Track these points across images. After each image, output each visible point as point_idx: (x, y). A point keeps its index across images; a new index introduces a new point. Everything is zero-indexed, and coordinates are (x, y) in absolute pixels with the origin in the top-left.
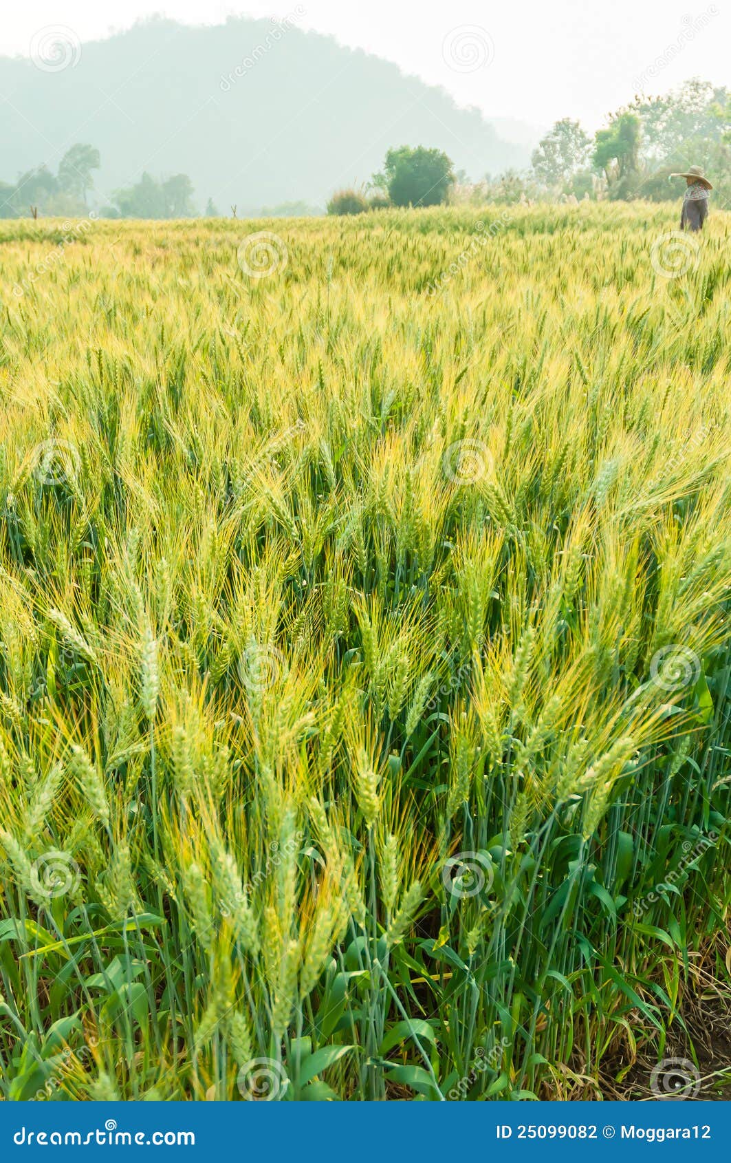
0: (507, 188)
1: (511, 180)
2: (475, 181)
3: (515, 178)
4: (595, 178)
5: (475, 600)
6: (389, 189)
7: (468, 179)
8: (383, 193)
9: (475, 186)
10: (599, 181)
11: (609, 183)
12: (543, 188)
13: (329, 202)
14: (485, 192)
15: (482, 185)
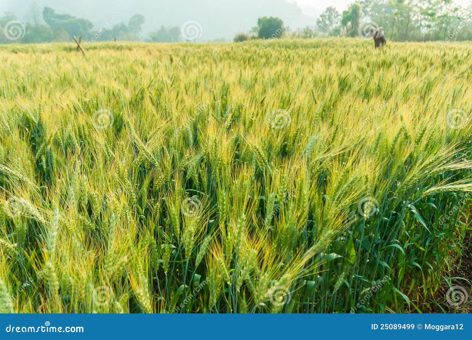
0: (306, 33)
1: (308, 30)
2: (293, 30)
3: (309, 30)
4: (342, 29)
5: (223, 199)
6: (259, 32)
7: (291, 30)
8: (256, 34)
9: (293, 32)
10: (344, 30)
11: (347, 31)
12: (321, 33)
13: (234, 37)
14: (297, 34)
15: (296, 32)
